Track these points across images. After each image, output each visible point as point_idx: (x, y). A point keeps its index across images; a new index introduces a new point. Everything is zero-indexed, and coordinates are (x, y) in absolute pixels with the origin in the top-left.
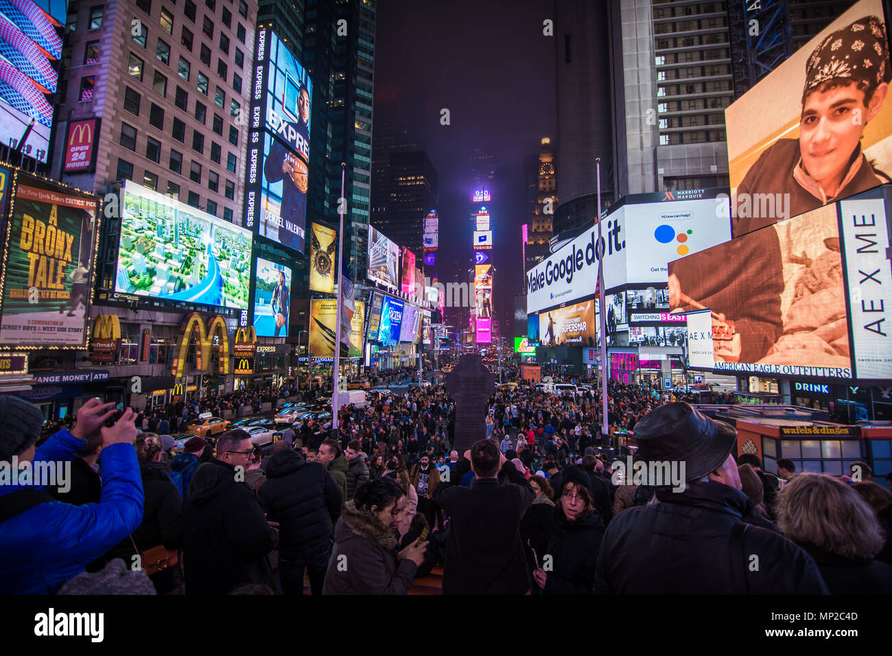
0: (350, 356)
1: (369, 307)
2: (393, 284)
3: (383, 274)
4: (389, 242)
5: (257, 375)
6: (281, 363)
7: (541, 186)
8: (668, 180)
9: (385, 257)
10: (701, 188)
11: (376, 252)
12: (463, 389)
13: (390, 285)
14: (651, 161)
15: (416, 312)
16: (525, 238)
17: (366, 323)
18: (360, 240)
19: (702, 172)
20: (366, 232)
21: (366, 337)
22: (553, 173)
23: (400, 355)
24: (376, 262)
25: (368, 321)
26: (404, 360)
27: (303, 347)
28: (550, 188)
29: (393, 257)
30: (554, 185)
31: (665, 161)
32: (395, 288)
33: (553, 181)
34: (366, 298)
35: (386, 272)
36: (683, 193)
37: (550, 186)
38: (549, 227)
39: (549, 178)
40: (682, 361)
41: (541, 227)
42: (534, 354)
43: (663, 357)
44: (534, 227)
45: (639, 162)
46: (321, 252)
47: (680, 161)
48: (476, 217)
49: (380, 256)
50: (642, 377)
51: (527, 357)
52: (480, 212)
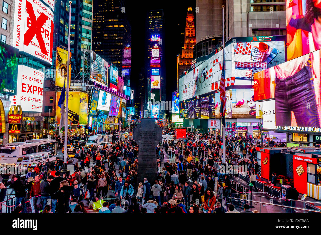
0: (80, 124)
1: (91, 96)
2: (105, 84)
3: (99, 78)
4: (103, 60)
5: (23, 133)
6: (38, 127)
7: (187, 33)
8: (254, 31)
9: (100, 69)
10: (271, 35)
11: (95, 66)
12: (143, 138)
13: (103, 85)
14: (246, 20)
15: (118, 100)
16: (178, 62)
17: (89, 105)
18: (86, 58)
19: (271, 27)
20: (89, 54)
21: (89, 113)
22: (193, 27)
23: (109, 123)
24: (95, 71)
25: (90, 104)
26: (111, 126)
27: (52, 118)
28: (192, 35)
29: (105, 69)
30: (194, 33)
31: (253, 20)
32: (106, 86)
33: (194, 31)
34: (89, 91)
35: (101, 77)
36: (262, 38)
37: (192, 34)
38: (191, 56)
39: (192, 30)
40: (259, 126)
41: (187, 56)
42: (182, 124)
43: (249, 124)
44: (183, 55)
45: (240, 20)
46: (63, 64)
47: (261, 20)
48: (151, 50)
49: (98, 68)
50: (238, 134)
51: (178, 125)
52: (154, 46)
